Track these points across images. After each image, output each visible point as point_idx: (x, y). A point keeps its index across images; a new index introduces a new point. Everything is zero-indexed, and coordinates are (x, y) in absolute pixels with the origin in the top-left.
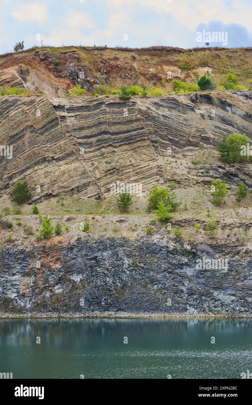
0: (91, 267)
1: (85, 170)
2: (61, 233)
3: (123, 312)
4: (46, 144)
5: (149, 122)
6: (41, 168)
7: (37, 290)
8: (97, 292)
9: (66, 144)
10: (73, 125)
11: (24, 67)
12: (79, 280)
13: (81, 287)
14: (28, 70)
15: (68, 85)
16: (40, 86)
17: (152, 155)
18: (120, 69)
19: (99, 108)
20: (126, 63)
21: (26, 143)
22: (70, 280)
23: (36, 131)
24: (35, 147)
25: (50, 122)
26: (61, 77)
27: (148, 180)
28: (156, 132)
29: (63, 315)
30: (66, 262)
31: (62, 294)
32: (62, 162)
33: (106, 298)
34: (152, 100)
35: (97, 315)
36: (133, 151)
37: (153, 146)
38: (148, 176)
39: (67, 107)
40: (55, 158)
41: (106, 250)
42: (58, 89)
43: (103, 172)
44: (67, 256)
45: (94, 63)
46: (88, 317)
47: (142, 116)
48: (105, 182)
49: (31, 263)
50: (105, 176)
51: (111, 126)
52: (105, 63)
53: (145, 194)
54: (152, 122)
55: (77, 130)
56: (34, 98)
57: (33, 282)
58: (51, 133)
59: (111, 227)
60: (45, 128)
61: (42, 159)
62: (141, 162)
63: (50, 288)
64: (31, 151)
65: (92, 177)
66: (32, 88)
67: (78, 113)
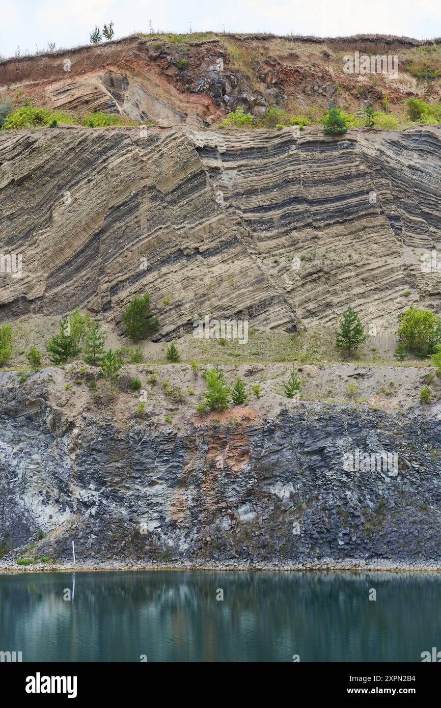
0: (312, 469)
1: (263, 274)
2: (246, 401)
3: (382, 560)
4: (183, 222)
5: (384, 179)
6: (174, 270)
7: (203, 515)
8: (327, 520)
9: (222, 222)
10: (235, 185)
11: (117, 73)
12: (287, 495)
13: (294, 509)
14: (125, 78)
15: (207, 107)
16: (149, 110)
17: (391, 245)
18: (303, 76)
19: (284, 152)
20: (314, 65)
21: (143, 220)
22: (269, 496)
23: (162, 197)
24: (161, 228)
25: (189, 180)
26: (192, 92)
27: (387, 294)
28: (397, 198)
29: (259, 565)
30: (260, 459)
31: (254, 523)
32: (214, 259)
33: (347, 531)
34: (384, 135)
35: (329, 566)
36: (353, 236)
37: (392, 226)
38: (387, 286)
39: (222, 150)
40: (201, 249)
41: (342, 434)
42: (186, 115)
43: (299, 278)
44: (262, 447)
45: (254, 65)
46: (311, 570)
47: (369, 167)
48: (303, 297)
49: (188, 461)
50: (303, 285)
51: (309, 186)
52: (275, 65)
53: (384, 321)
54: (388, 179)
55: (243, 194)
56: (155, 133)
57: (193, 499)
58: (192, 200)
59: (341, 387)
60: (181, 192)
61: (175, 252)
62: (370, 258)
63: (230, 511)
64: (153, 236)
65: (276, 287)
66: (135, 114)
67: (244, 162)
